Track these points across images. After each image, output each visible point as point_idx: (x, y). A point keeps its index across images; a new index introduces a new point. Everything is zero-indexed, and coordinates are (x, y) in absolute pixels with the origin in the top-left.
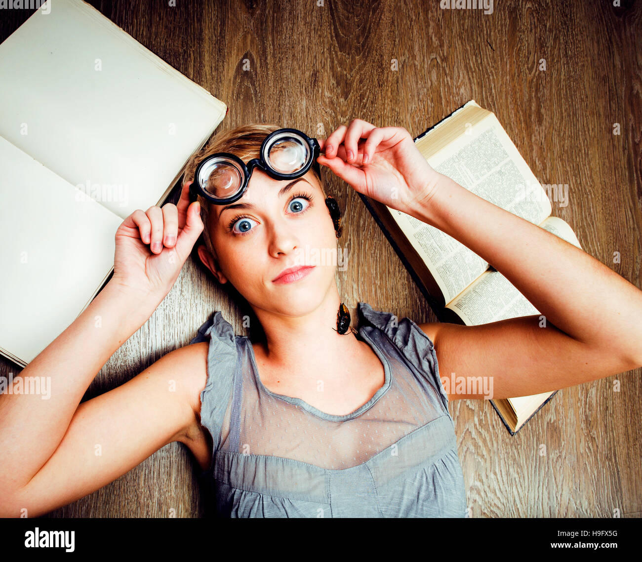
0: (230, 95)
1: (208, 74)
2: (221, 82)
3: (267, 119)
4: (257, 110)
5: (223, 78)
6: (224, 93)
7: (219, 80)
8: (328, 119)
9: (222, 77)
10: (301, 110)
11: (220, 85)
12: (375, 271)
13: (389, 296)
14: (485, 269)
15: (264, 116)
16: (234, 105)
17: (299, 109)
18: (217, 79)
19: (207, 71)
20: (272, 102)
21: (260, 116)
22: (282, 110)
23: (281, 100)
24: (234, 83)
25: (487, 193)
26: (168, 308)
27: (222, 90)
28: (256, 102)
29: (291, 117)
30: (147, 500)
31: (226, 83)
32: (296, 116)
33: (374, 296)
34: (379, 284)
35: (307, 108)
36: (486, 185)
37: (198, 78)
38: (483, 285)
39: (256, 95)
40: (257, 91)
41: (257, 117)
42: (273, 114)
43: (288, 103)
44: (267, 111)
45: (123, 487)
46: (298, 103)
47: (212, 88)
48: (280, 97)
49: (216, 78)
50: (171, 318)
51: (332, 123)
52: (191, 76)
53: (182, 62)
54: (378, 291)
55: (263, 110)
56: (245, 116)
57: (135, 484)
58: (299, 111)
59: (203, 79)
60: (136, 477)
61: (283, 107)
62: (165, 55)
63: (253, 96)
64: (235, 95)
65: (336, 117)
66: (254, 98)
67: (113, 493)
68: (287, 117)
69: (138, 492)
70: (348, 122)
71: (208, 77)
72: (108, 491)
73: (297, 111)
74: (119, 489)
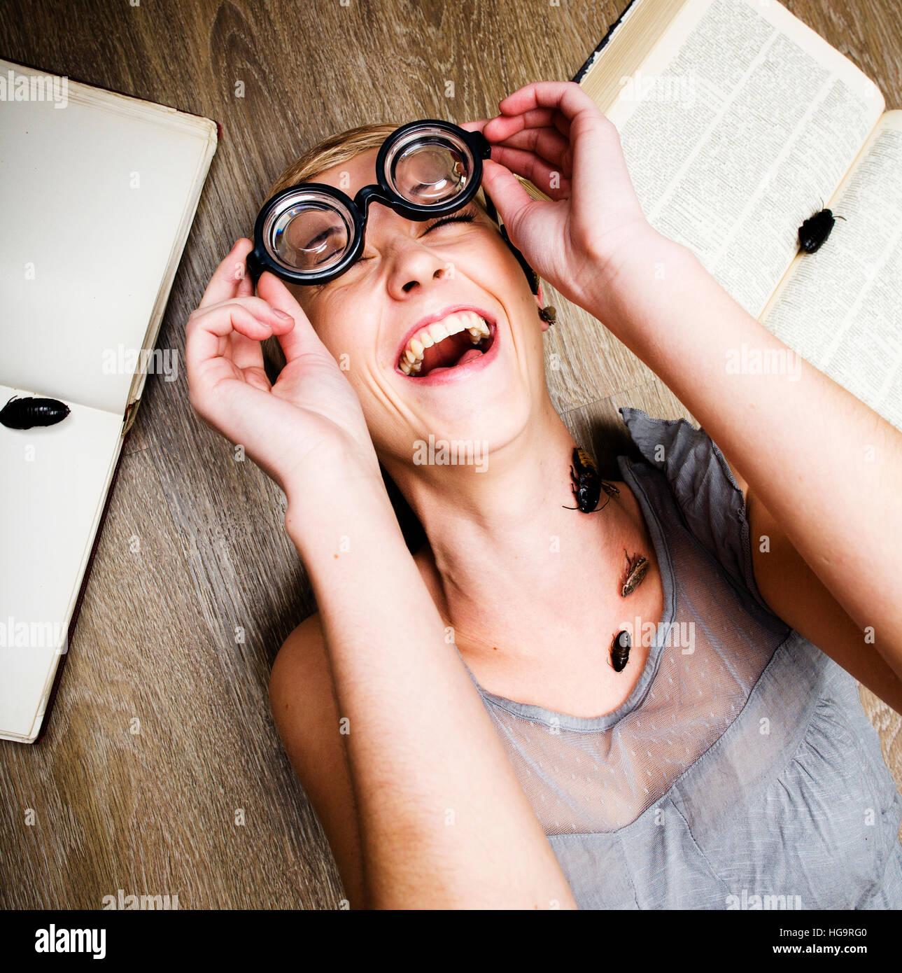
0: (218, 98)
1: (160, 72)
2: (190, 78)
3: (301, 117)
4: (277, 108)
5: (192, 71)
6: (204, 98)
7: (186, 77)
8: (417, 76)
9: (190, 69)
10: (360, 77)
11: (192, 84)
12: (593, 329)
13: (633, 364)
14: (795, 252)
15: (293, 114)
16: (229, 113)
17: (354, 77)
18: (182, 76)
19: (158, 68)
20: (300, 81)
21: (285, 117)
22: (323, 91)
23: (316, 73)
24: (217, 72)
25: (753, 111)
26: (233, 532)
27: (199, 93)
28: (269, 92)
29: (345, 97)
30: (310, 881)
31: (201, 78)
32: (355, 92)
33: (605, 373)
34: (608, 349)
35: (370, 70)
36: (749, 98)
37: (144, 90)
38: (797, 286)
39: (265, 78)
40: (264, 72)
41: (281, 121)
42: (310, 103)
43: (331, 74)
44: (296, 105)
45: (258, 876)
46: (350, 67)
47: (179, 96)
48: (312, 68)
49: (179, 75)
50: (243, 547)
51: (426, 80)
52: (131, 89)
53: (104, 67)
54: (611, 361)
55: (288, 103)
56: (258, 128)
57: (279, 862)
58: (357, 80)
59: (155, 86)
60: (277, 849)
61: (323, 84)
62: (68, 66)
63: (260, 83)
64: (225, 93)
65: (431, 67)
66: (263, 88)
67: (245, 892)
68: (338, 100)
69: (289, 874)
70: (455, 68)
71: (163, 78)
72: (233, 891)
73: (352, 83)
74: (253, 881)
